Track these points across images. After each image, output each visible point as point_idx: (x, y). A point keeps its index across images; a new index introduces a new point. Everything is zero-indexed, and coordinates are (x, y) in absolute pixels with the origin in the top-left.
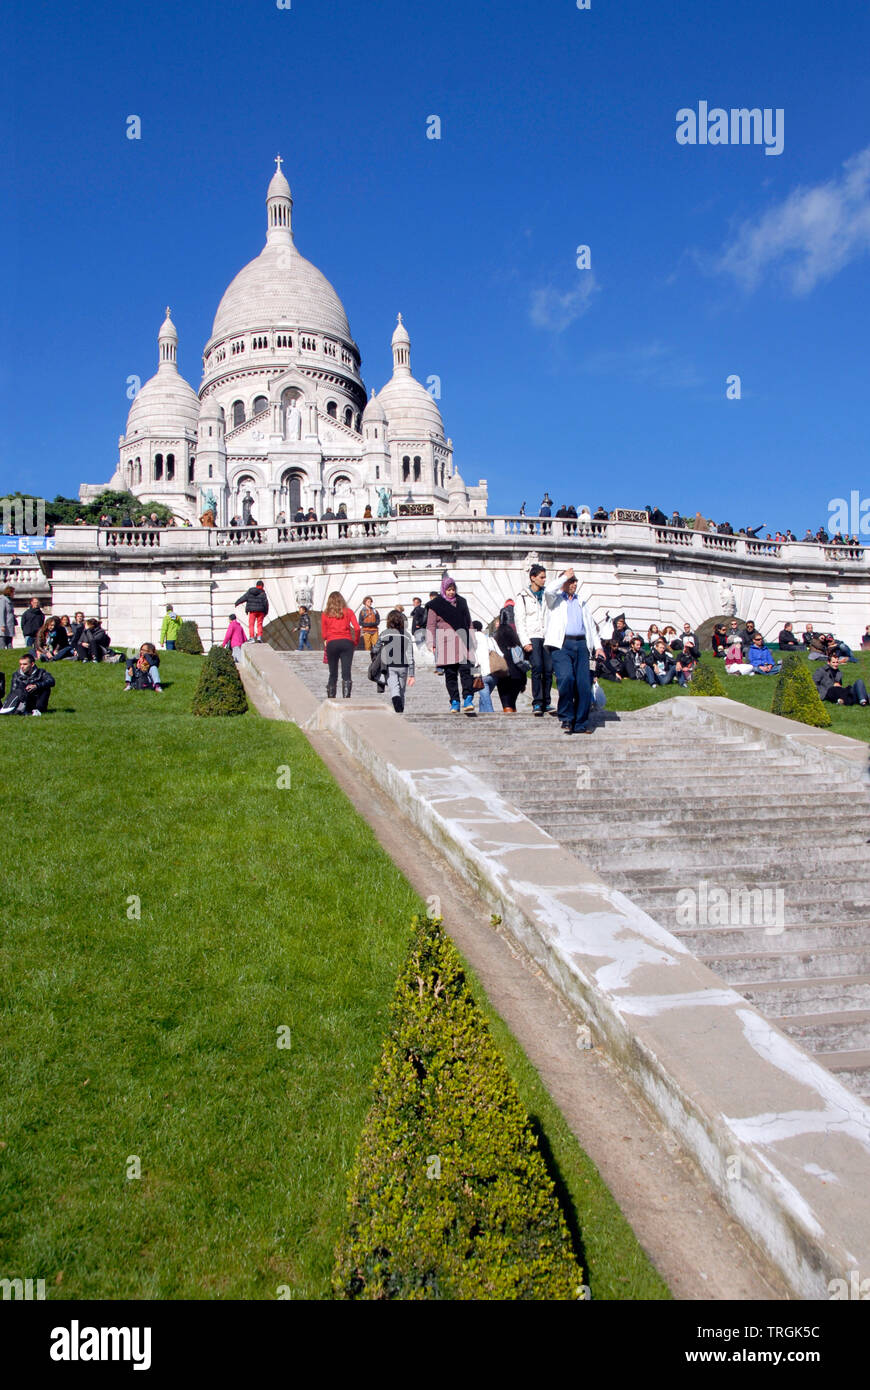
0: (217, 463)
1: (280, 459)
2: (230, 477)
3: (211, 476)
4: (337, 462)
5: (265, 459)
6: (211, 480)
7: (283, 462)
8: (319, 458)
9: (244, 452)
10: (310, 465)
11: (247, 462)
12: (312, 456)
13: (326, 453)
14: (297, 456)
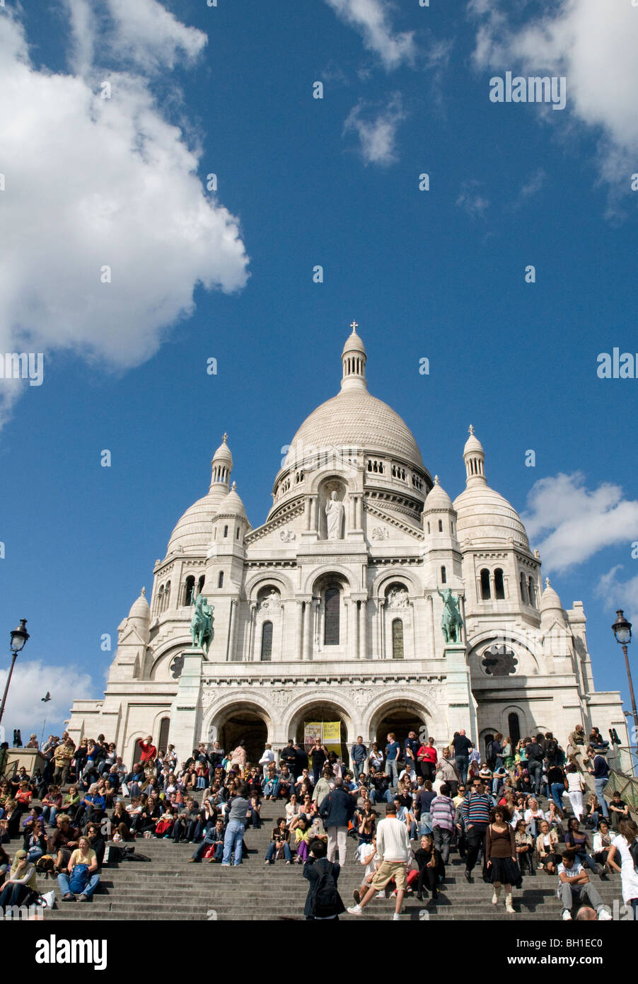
0: (230, 570)
1: (312, 563)
2: (248, 586)
3: (220, 586)
4: (389, 565)
5: (294, 564)
6: (220, 591)
7: (316, 566)
8: (365, 559)
9: (268, 556)
10: (353, 570)
11: (271, 568)
12: (354, 557)
13: (374, 553)
14: (335, 558)
